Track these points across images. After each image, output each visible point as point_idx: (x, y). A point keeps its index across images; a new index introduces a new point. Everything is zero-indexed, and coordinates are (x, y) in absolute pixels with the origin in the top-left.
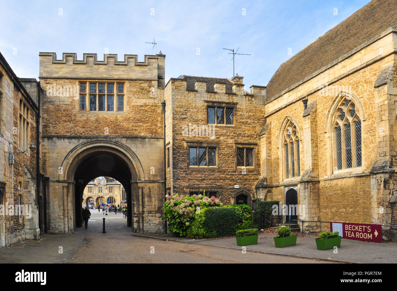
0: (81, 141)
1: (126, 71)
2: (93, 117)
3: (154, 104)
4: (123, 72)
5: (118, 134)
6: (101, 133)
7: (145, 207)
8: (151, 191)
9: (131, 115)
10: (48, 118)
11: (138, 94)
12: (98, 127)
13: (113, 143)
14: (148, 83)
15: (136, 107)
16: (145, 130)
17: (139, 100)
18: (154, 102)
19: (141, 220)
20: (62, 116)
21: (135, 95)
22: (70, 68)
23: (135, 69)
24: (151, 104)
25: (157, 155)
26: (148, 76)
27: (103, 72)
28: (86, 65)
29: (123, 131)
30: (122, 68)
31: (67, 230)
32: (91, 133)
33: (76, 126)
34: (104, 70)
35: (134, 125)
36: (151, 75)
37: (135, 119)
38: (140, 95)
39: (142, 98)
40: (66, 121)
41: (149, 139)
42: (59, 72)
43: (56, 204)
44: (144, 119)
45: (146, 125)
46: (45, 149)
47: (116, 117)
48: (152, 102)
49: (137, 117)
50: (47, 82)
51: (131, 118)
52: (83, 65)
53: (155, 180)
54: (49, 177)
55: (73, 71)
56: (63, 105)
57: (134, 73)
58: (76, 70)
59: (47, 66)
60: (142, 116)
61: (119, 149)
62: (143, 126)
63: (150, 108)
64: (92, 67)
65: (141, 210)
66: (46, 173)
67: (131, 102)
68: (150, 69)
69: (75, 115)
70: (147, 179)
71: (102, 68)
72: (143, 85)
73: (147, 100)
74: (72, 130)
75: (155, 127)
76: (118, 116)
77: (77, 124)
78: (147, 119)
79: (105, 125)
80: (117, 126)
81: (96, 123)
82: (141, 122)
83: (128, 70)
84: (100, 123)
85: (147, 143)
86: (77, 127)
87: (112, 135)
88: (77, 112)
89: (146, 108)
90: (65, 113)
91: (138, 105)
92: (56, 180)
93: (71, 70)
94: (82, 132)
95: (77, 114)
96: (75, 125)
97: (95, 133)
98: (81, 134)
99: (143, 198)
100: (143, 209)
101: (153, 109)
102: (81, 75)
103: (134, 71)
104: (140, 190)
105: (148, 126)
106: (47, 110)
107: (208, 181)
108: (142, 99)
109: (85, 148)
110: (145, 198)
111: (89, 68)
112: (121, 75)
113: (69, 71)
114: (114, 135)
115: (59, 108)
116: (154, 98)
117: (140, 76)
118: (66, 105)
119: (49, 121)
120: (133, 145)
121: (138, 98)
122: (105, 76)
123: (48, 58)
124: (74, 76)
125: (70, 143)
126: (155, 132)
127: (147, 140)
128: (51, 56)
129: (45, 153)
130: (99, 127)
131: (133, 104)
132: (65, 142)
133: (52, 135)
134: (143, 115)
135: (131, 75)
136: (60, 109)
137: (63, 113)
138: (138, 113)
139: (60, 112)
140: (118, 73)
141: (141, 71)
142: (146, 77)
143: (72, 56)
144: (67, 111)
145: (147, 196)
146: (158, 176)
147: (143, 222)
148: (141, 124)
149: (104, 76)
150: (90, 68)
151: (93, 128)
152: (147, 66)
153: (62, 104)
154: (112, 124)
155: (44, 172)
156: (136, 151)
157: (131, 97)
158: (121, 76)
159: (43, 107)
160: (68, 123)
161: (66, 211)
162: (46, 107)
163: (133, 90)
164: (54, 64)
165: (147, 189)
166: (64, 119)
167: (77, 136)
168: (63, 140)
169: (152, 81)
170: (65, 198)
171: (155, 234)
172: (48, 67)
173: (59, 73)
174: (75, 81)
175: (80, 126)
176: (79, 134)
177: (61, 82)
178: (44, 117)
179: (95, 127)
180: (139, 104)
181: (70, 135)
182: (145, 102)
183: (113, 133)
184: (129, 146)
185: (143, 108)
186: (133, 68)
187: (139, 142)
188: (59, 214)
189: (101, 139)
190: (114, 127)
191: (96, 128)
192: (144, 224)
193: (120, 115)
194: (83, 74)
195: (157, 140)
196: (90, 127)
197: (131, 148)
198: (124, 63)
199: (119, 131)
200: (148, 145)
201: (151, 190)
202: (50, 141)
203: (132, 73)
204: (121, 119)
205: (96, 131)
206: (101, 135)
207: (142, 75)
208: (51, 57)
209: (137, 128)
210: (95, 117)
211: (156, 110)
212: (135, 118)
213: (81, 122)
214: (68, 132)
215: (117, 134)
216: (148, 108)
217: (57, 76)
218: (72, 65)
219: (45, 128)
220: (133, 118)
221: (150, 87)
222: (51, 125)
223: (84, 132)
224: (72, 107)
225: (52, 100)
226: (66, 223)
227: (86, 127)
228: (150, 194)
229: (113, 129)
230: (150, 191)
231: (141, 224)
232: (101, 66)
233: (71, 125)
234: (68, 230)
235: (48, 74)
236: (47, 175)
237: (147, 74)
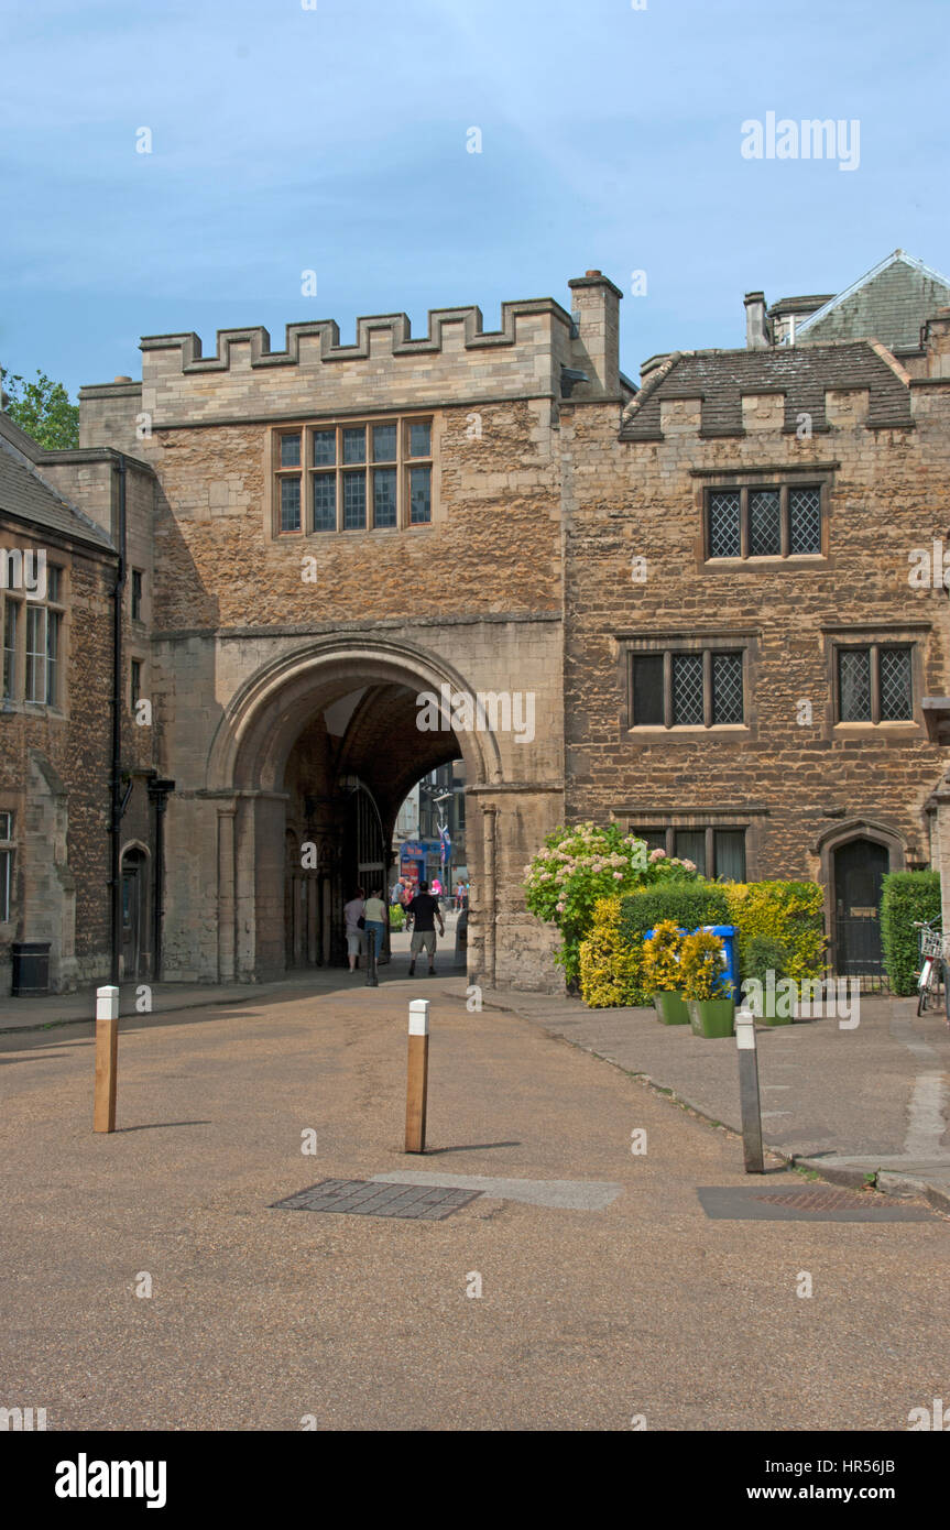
0: (283, 645)
1: (437, 374)
2: (323, 557)
3: (537, 490)
4: (425, 380)
5: (409, 611)
6: (350, 613)
7: (500, 886)
8: (526, 826)
9: (457, 538)
10: (174, 569)
11: (478, 459)
12: (340, 592)
13: (391, 648)
14: (514, 409)
15: (472, 507)
16: (503, 592)
17: (481, 477)
18: (535, 482)
19: (488, 936)
20: (218, 560)
21: (469, 460)
22: (240, 383)
23: (470, 364)
24: (526, 491)
25: (546, 685)
26: (516, 384)
27: (356, 388)
28: (295, 368)
29: (425, 600)
30: (421, 363)
31: (228, 971)
32: (315, 613)
33: (265, 593)
34: (359, 380)
35: (466, 574)
36: (527, 380)
37: (470, 553)
38: (486, 458)
39: (493, 471)
40: (231, 576)
41: (519, 626)
42: (206, 403)
43: (195, 878)
44: (502, 549)
45: (509, 572)
46: (162, 679)
47: (403, 548)
48: (527, 483)
49: (474, 545)
50: (169, 442)
51: (455, 551)
52: (286, 369)
53: (539, 780)
54: (173, 779)
55: (255, 393)
56: (223, 521)
57: (466, 376)
58: (263, 388)
59: (169, 384)
60: (492, 538)
61: (411, 666)
62: (498, 577)
63: (521, 506)
64: (315, 371)
65: (488, 897)
66: (165, 765)
67: (453, 488)
68: (522, 356)
69: (261, 554)
70: (508, 777)
71: (351, 374)
72: (496, 421)
73: (511, 475)
74: (254, 607)
75: (541, 577)
76: (410, 546)
77: (269, 583)
78: (514, 548)
79: (365, 580)
80: (407, 581)
81: (334, 577)
82: (490, 563)
83: (441, 370)
84: (346, 578)
85: (511, 639)
86: (269, 597)
87: (388, 616)
88: (269, 541)
89: (509, 509)
90: (228, 547)
91: (480, 496)
92: (195, 789)
93: (245, 389)
94: (285, 610)
95: (270, 549)
96: (265, 588)
97: (329, 615)
98: (283, 618)
99: (494, 853)
100: (494, 893)
101: (533, 507)
102: (280, 406)
103: (464, 370)
104: (487, 819)
105: (516, 576)
106: (169, 544)
107: (707, 787)
108: (494, 476)
109: (295, 670)
110: (501, 849)
111: (306, 377)
112: (418, 390)
113: (240, 396)
114: (394, 615)
115: (208, 533)
116: (538, 467)
117: (487, 388)
118: (232, 517)
119: (176, 579)
120: (460, 652)
121: (480, 471)
122: (362, 400)
123: (171, 357)
124: (256, 412)
125: (244, 653)
126: (541, 597)
127: (510, 627)
128: (178, 346)
129: (164, 694)
130: (345, 590)
131: (460, 496)
132: (230, 653)
133: (187, 628)
134: (497, 536)
135: (453, 387)
136: (212, 535)
137: (222, 550)
138: (479, 530)
139: (214, 547)
140: (407, 385)
141: (490, 369)
142: (506, 387)
143: (248, 341)
144: (237, 540)
145: (509, 844)
146: (552, 766)
147: (494, 945)
148: (491, 569)
149: (359, 400)
150: (312, 377)
151: (322, 593)
152: (511, 344)
153: (219, 517)
154: (387, 576)
155: (158, 763)
156: (469, 673)
157: (455, 471)
158: (419, 394)
159: (156, 533)
160: (240, 583)
161: (230, 902)
162: (165, 533)
163: (460, 443)
164: (189, 377)
165: (511, 817)
166: (225, 568)
167: (269, 628)
168: (223, 645)
169: (529, 402)
170: (227, 855)
171: (535, 991)
172: (170, 390)
173: (207, 407)
174: (260, 429)
175: (280, 589)
176: (274, 621)
177: (214, 438)
178: (159, 566)
179: (331, 592)
180: (482, 494)
181: (245, 625)
182: (504, 485)
183: (393, 611)
184: (445, 655)
185: (497, 509)
186: (459, 359)
187: (481, 636)
188: (203, 913)
189: (350, 635)
190: (394, 587)
191: (333, 597)
192: (497, 952)
193: (416, 540)
194: (288, 400)
195: (549, 625)
196: (313, 594)
197: (453, 664)
198: (429, 346)
199: (411, 603)
200: (513, 649)
201: (526, 818)
202: (179, 650)
203: (455, 377)
204: (419, 555)
205: (332, 606)
206: (351, 618)
207: (495, 383)
208: (179, 352)
209: (476, 586)
210: (330, 556)
211: (543, 512)
212: (470, 548)
213: (281, 575)
214: (241, 615)
215: (403, 613)
216: (517, 507)
217: (200, 418)
218: (248, 373)
219: (163, 605)
220: (461, 550)
221: (523, 424)
222: (181, 594)
223: (291, 613)
224: (251, 526)
225: (185, 505)
226: (228, 945)
227: (298, 592)
228: (520, 833)
229: (392, 594)
230: (521, 824)
231: (488, 953)
232: (346, 365)
233: (250, 589)
234: (236, 970)
235: (171, 414)
236: (166, 771)
237: (512, 377)
